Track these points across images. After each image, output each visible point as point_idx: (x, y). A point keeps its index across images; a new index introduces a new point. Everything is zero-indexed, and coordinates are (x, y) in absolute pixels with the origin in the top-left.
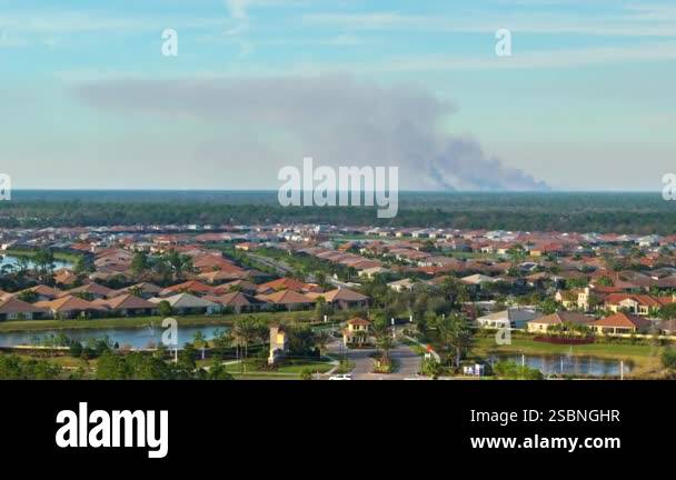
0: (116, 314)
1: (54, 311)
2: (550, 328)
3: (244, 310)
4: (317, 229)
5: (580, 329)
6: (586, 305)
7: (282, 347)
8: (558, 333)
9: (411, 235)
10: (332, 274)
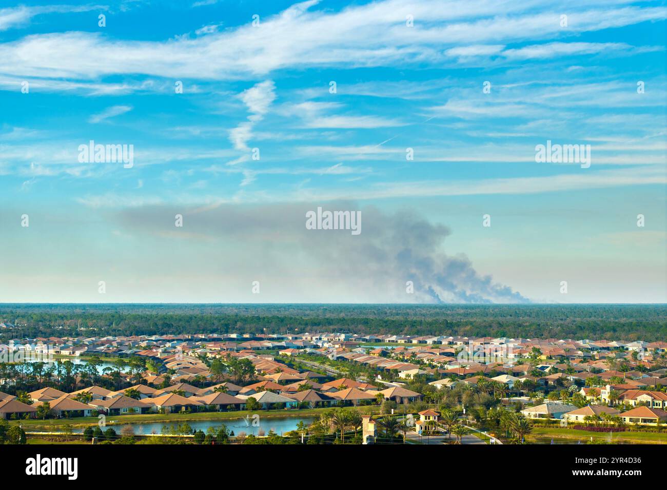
0: (212, 409)
1: (159, 407)
2: (587, 418)
3: (317, 405)
4: (343, 337)
5: (612, 419)
6: (608, 400)
7: (373, 434)
8: (594, 422)
9: (426, 342)
10: (377, 376)
